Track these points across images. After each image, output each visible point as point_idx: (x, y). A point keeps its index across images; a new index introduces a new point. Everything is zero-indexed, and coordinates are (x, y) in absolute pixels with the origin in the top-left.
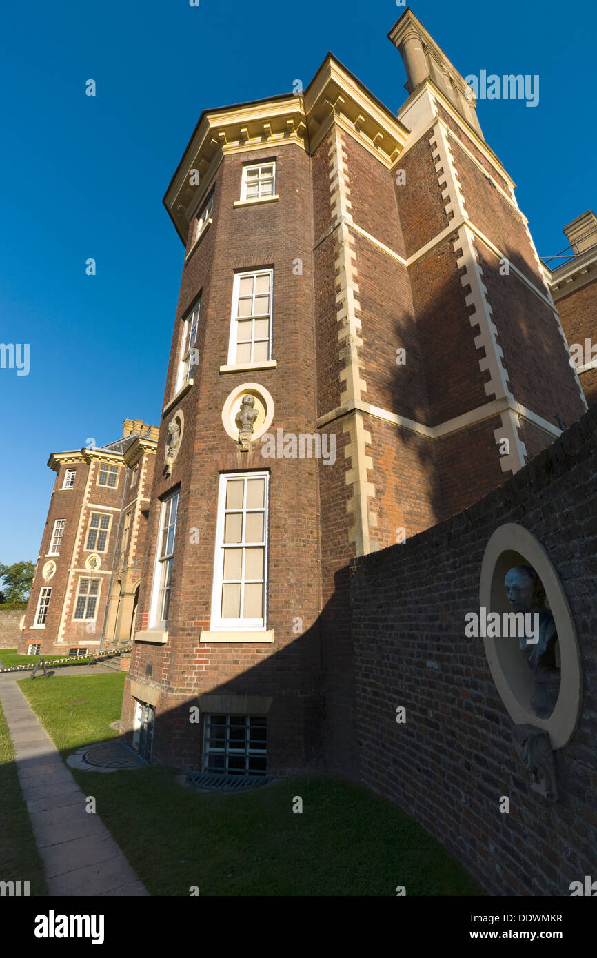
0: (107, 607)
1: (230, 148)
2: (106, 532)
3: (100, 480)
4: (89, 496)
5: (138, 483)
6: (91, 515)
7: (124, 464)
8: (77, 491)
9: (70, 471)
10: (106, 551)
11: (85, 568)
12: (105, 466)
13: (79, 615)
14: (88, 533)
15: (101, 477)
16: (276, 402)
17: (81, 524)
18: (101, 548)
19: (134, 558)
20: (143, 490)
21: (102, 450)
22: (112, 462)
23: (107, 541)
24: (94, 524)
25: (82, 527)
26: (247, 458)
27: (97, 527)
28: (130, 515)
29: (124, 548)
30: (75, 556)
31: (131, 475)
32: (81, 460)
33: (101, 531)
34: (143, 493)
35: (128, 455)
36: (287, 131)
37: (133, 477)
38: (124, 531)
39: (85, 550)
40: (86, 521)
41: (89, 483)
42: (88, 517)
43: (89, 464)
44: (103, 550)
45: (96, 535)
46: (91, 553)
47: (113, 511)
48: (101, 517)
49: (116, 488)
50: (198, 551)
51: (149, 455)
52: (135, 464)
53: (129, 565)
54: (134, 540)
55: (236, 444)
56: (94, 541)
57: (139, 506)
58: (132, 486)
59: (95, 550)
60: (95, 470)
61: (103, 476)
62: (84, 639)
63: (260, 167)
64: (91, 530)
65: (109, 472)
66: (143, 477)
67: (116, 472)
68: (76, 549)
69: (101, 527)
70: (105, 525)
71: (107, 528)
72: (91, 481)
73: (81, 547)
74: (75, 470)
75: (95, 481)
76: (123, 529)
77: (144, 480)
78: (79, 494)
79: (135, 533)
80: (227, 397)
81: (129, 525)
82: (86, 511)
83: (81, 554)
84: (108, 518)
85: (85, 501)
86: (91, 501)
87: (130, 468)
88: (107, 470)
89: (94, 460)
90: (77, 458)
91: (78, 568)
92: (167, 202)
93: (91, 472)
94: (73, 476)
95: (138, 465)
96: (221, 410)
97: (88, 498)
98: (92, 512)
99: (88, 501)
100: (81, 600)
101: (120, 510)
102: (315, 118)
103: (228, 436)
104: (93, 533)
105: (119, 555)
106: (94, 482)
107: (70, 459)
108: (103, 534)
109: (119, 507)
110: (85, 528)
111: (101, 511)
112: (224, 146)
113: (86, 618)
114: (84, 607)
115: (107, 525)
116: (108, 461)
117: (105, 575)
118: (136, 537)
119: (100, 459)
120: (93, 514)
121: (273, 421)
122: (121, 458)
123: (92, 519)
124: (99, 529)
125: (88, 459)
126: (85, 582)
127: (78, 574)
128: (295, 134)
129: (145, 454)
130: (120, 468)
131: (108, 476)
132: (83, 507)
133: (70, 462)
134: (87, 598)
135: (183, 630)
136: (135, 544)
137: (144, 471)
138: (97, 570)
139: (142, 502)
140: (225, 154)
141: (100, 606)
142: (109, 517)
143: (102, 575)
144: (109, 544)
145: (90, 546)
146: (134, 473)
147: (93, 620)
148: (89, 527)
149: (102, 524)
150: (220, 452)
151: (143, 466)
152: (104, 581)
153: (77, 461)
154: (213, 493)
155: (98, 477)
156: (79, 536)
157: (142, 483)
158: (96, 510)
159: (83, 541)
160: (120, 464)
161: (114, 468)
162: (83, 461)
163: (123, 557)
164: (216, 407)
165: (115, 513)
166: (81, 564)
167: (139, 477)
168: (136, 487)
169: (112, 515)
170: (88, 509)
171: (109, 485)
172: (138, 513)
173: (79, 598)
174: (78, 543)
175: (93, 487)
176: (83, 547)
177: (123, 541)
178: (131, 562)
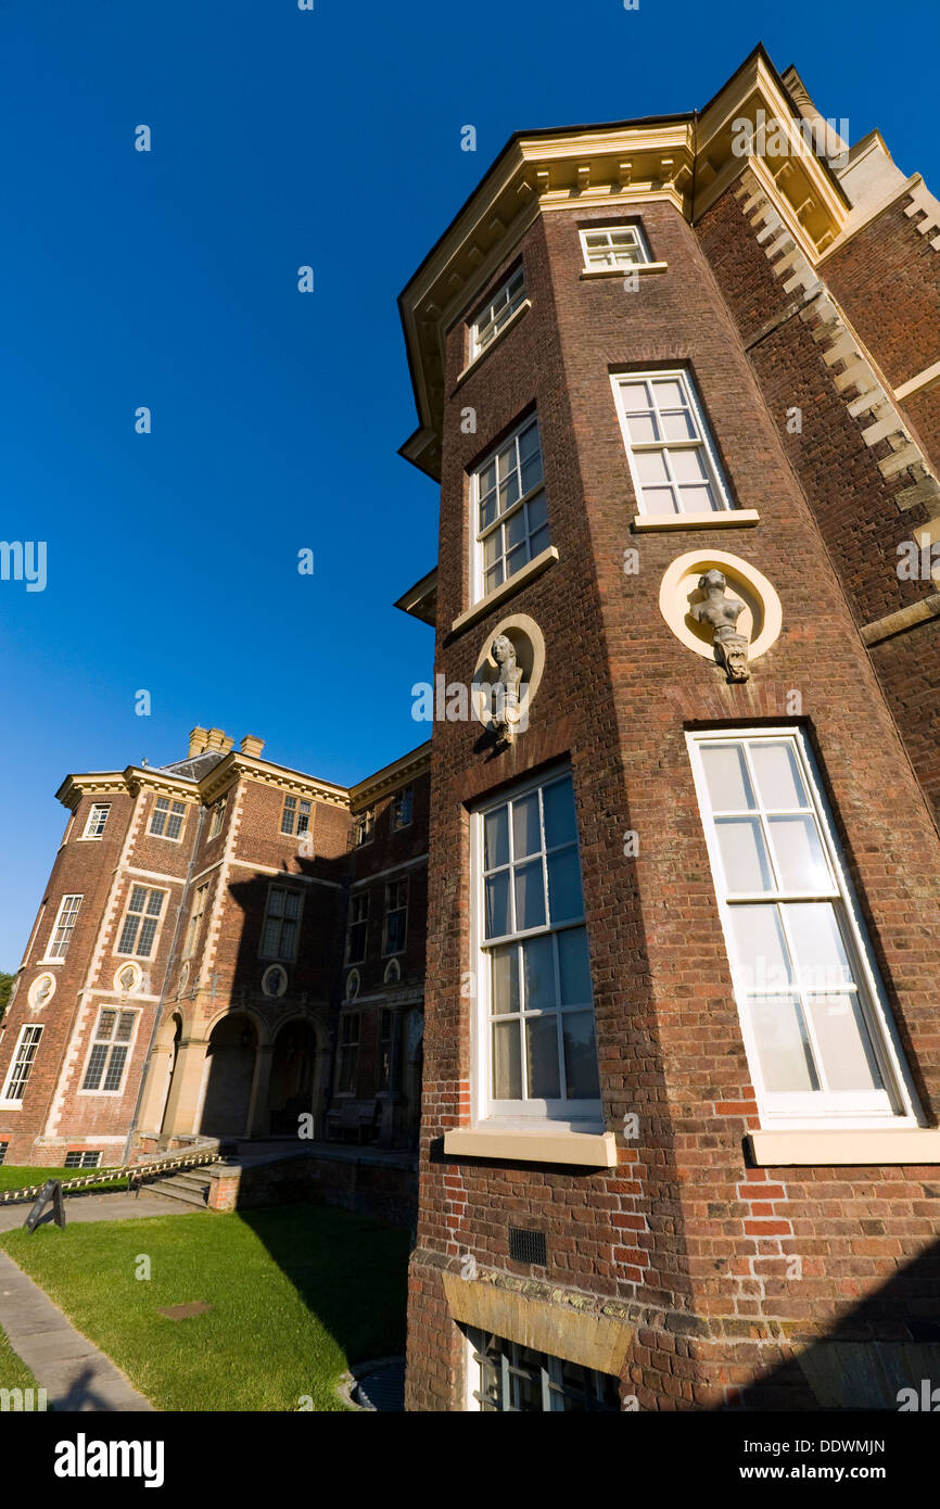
0: (146, 1068)
1: (553, 202)
2: (156, 921)
3: (153, 825)
4: (131, 852)
5: (225, 833)
6: (131, 888)
7: (197, 799)
8: (109, 844)
9: (98, 807)
10: (152, 958)
11: (112, 989)
12: (163, 802)
13: (91, 1083)
14: (123, 921)
15: (154, 820)
16: (779, 587)
17: (113, 903)
18: (144, 951)
19: (211, 971)
20: (234, 844)
21: (161, 772)
22: (177, 796)
23: (157, 939)
24: (136, 906)
25: (115, 910)
26: (746, 696)
27: (141, 911)
28: (204, 890)
29: (189, 951)
30: (96, 965)
31: (209, 818)
32: (121, 788)
33: (146, 920)
34: (233, 850)
35: (208, 783)
36: (657, 180)
37: (213, 822)
38: (191, 919)
39: (115, 953)
40: (121, 900)
41: (133, 830)
42: (125, 892)
43: (134, 796)
44: (148, 954)
45: (137, 926)
46: (125, 960)
47: (172, 883)
48: (149, 892)
49: (180, 841)
50: (679, 909)
51: (249, 784)
52: (219, 800)
53: (201, 985)
54: (213, 937)
55: (713, 666)
56: (133, 937)
57: (225, 874)
58: (210, 839)
59: (134, 955)
60: (147, 807)
61: (159, 818)
62: (95, 1133)
63: (608, 232)
64: (128, 917)
65: (169, 812)
66: (235, 821)
67: (182, 813)
68: (99, 952)
69: (148, 912)
70: (154, 909)
71: (158, 914)
72: (137, 826)
73: (109, 947)
74: (108, 807)
75: (144, 826)
76: (188, 915)
77: (237, 828)
78: (111, 850)
79: (215, 924)
80: (661, 575)
81: (202, 910)
82: (122, 881)
83: (108, 963)
84: (162, 896)
85: (124, 861)
86: (134, 862)
87: (208, 807)
88: (166, 808)
89: (145, 790)
90: (115, 784)
91: (99, 988)
92: (405, 301)
93: (139, 811)
94: (103, 817)
95: (224, 803)
96: (656, 600)
97: (128, 857)
98: (133, 882)
99: (128, 862)
100: (99, 1051)
101: (184, 882)
102: (710, 160)
103: (689, 651)
104: (132, 922)
105: (178, 964)
106: (142, 828)
107: (101, 785)
108: (150, 925)
109: (183, 877)
110: (118, 912)
111: (150, 881)
112: (543, 197)
113: (106, 1088)
114: (104, 1068)
115: (160, 907)
116: (170, 792)
117: (148, 1004)
118: (217, 931)
119: (156, 788)
120: (136, 886)
121: (784, 623)
122: (194, 789)
123: (134, 896)
124: (143, 914)
125: (134, 787)
126: (109, 1015)
127: (97, 999)
128: (671, 185)
129: (242, 782)
130: (188, 807)
131: (167, 820)
132: (119, 873)
133: (101, 791)
134: (111, 1048)
135: (688, 1127)
136: (216, 944)
137: (237, 810)
138: (135, 993)
139: (231, 867)
140: (543, 209)
141: (133, 1065)
142: (162, 894)
143: (141, 1003)
144: (160, 945)
145: (125, 947)
146: (215, 815)
147: (119, 1094)
148: (127, 911)
149: (150, 905)
150: (676, 683)
151: (237, 803)
152: (144, 1015)
153: (114, 790)
154: (683, 770)
155: (150, 820)
156: (106, 927)
157: (233, 832)
158: (142, 879)
159: (112, 936)
160: (191, 800)
161: (180, 806)
162: (125, 791)
163: (185, 970)
164: (644, 594)
165: (176, 888)
166: (104, 980)
167: (227, 822)
168: (221, 841)
169: (169, 890)
170: (128, 877)
171: (167, 835)
172: (222, 887)
173: (95, 1047)
174: (103, 940)
175: (139, 837)
176: (111, 947)
177: (188, 939)
178: (205, 977)
